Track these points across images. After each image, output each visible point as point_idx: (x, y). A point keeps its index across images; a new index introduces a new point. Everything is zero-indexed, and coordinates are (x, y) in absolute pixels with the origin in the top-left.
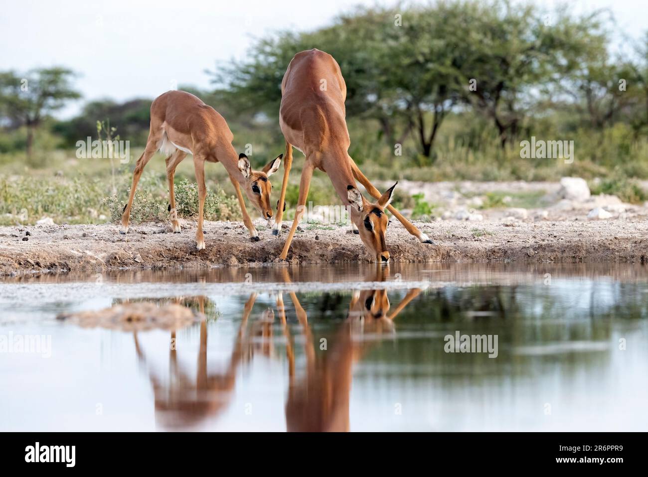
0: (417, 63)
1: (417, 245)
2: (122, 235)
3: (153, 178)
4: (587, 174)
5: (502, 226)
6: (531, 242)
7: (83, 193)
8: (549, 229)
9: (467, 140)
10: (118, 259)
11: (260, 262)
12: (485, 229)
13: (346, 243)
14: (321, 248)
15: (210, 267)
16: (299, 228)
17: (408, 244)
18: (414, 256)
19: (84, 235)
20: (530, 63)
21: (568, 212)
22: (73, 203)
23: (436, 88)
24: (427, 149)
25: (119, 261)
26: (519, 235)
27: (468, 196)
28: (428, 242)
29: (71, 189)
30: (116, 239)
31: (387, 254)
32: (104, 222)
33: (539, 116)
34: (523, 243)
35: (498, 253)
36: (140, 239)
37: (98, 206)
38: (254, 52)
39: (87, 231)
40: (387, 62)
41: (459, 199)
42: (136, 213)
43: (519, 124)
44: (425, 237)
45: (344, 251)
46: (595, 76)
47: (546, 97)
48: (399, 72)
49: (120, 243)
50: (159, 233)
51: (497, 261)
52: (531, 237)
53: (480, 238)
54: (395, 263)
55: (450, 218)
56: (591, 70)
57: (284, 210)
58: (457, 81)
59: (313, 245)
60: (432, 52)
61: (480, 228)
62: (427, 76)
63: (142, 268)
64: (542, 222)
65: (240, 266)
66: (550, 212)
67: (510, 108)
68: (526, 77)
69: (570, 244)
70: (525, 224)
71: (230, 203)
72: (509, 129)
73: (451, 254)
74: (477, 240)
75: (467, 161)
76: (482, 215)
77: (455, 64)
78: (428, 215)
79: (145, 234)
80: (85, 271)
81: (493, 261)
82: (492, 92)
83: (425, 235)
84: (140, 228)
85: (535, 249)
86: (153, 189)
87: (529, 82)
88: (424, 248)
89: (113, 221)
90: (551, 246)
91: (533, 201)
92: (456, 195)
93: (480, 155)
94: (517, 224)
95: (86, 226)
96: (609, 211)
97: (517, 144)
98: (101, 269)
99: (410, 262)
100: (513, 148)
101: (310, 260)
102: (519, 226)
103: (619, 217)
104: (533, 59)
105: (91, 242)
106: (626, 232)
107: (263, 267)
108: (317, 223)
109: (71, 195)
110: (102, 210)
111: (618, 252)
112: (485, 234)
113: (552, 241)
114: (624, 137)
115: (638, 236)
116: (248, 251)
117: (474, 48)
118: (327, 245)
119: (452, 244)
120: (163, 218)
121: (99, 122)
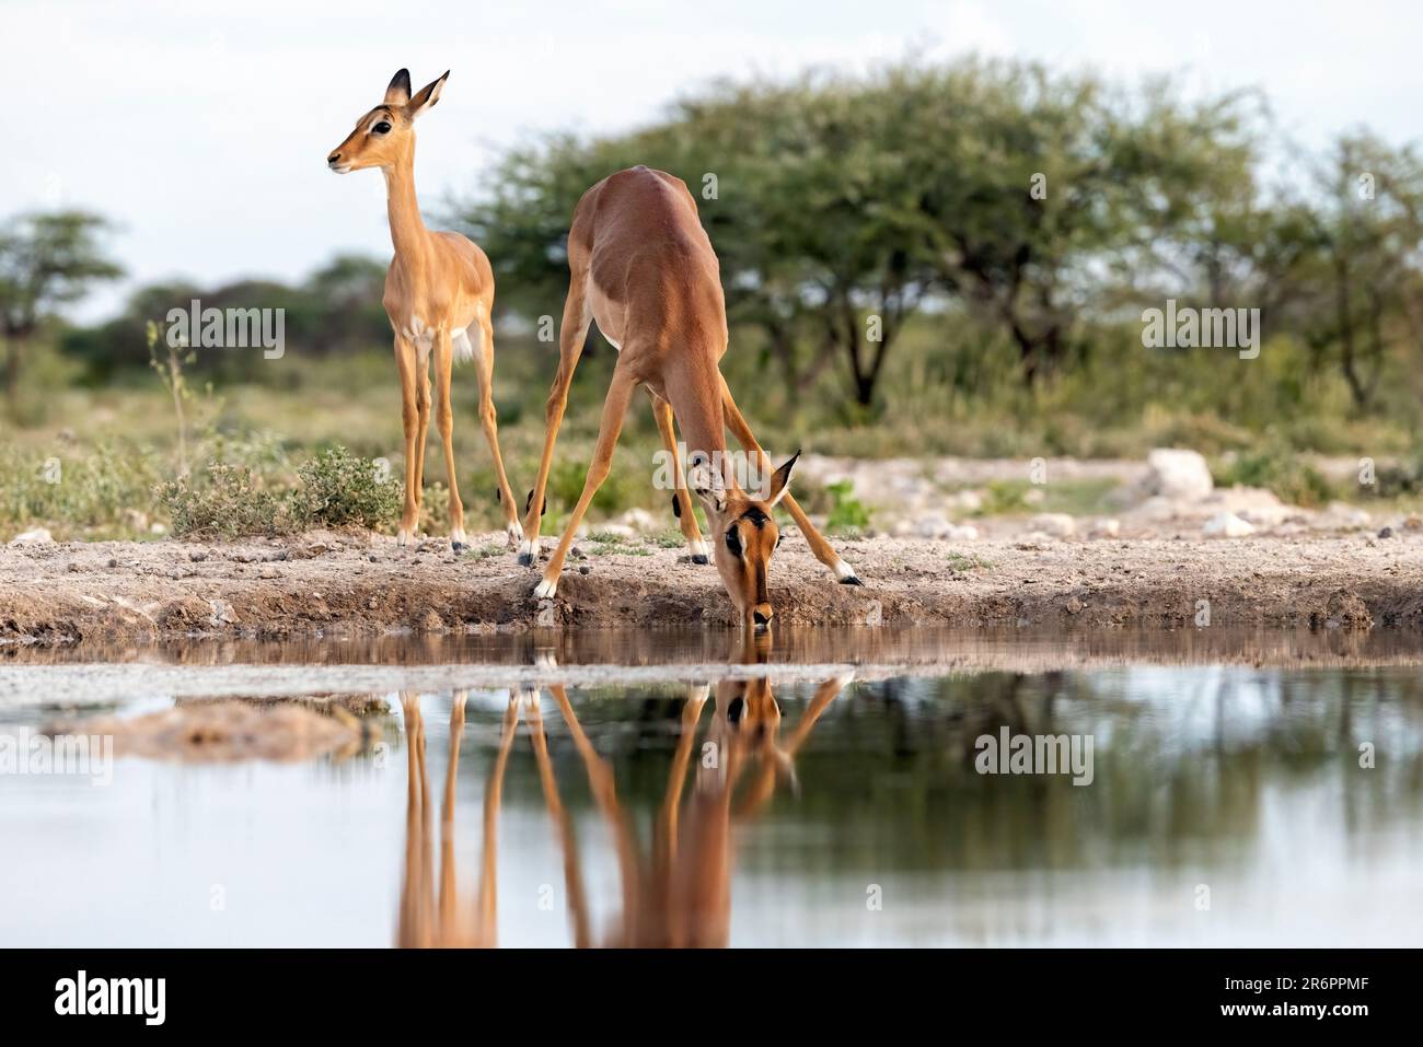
0: (843, 205)
1: (830, 588)
2: (194, 564)
3: (269, 446)
4: (1210, 444)
5: (1014, 549)
6: (1076, 582)
7: (116, 476)
8: (1115, 556)
9: (952, 369)
10: (185, 614)
11: (491, 624)
12: (976, 555)
13: (676, 583)
14: (622, 594)
15: (383, 633)
16: (575, 552)
17: (810, 587)
18: (823, 613)
19: (112, 564)
20: (1089, 205)
21: (1162, 523)
22: (94, 497)
23: (884, 257)
24: (864, 388)
25: (187, 619)
26: (1049, 568)
27: (952, 489)
28: (852, 581)
29: (92, 468)
30: (180, 572)
31: (767, 610)
32: (160, 537)
33: (1109, 320)
34: (1058, 585)
35: (1003, 606)
36: (233, 573)
37: (149, 507)
38: (495, 179)
39: (121, 554)
40: (780, 201)
41: (932, 495)
42: (227, 518)
43: (1063, 336)
44: (846, 570)
45: (671, 601)
46: (1228, 234)
47: (1120, 280)
48: (807, 223)
49: (190, 581)
50: (274, 560)
51: (1001, 623)
52: (1075, 572)
53: (965, 573)
54: (781, 628)
55: (909, 535)
56: (1220, 220)
58: (930, 243)
59: (605, 587)
60: (876, 180)
61: (967, 552)
62: (866, 232)
63: (237, 634)
64: (1101, 541)
65: (448, 630)
66: (1123, 522)
67: (1044, 299)
68: (1078, 235)
69: (1157, 587)
70: (1064, 546)
71: (431, 499)
72: (1043, 347)
73: (901, 607)
74: (959, 579)
75: (950, 413)
76: (978, 529)
77: (927, 206)
78: (862, 527)
79: (243, 561)
80: (110, 642)
81: (992, 623)
82: (1006, 266)
83: (848, 566)
84: (234, 549)
85: (1082, 598)
86: (268, 467)
87: (1087, 246)
88: (845, 595)
89: (176, 535)
90: (1117, 592)
91: (1088, 500)
92: (925, 487)
93: (978, 402)
94: (1046, 545)
95: (117, 544)
96: (1249, 521)
97: (1058, 378)
98: (148, 637)
99: (814, 624)
100: (1050, 388)
101: (597, 619)
102: (1050, 549)
103: (1270, 534)
104: (1094, 197)
105: (127, 580)
106: (1280, 562)
107: (498, 633)
108: (616, 539)
109: (91, 480)
110: (157, 514)
111: (1261, 604)
112: (975, 566)
113: (1120, 581)
114: (1290, 366)
115: (1304, 571)
116: (465, 600)
117: (967, 172)
118: (635, 587)
119: (904, 586)
120: (285, 529)
121: (151, 324)
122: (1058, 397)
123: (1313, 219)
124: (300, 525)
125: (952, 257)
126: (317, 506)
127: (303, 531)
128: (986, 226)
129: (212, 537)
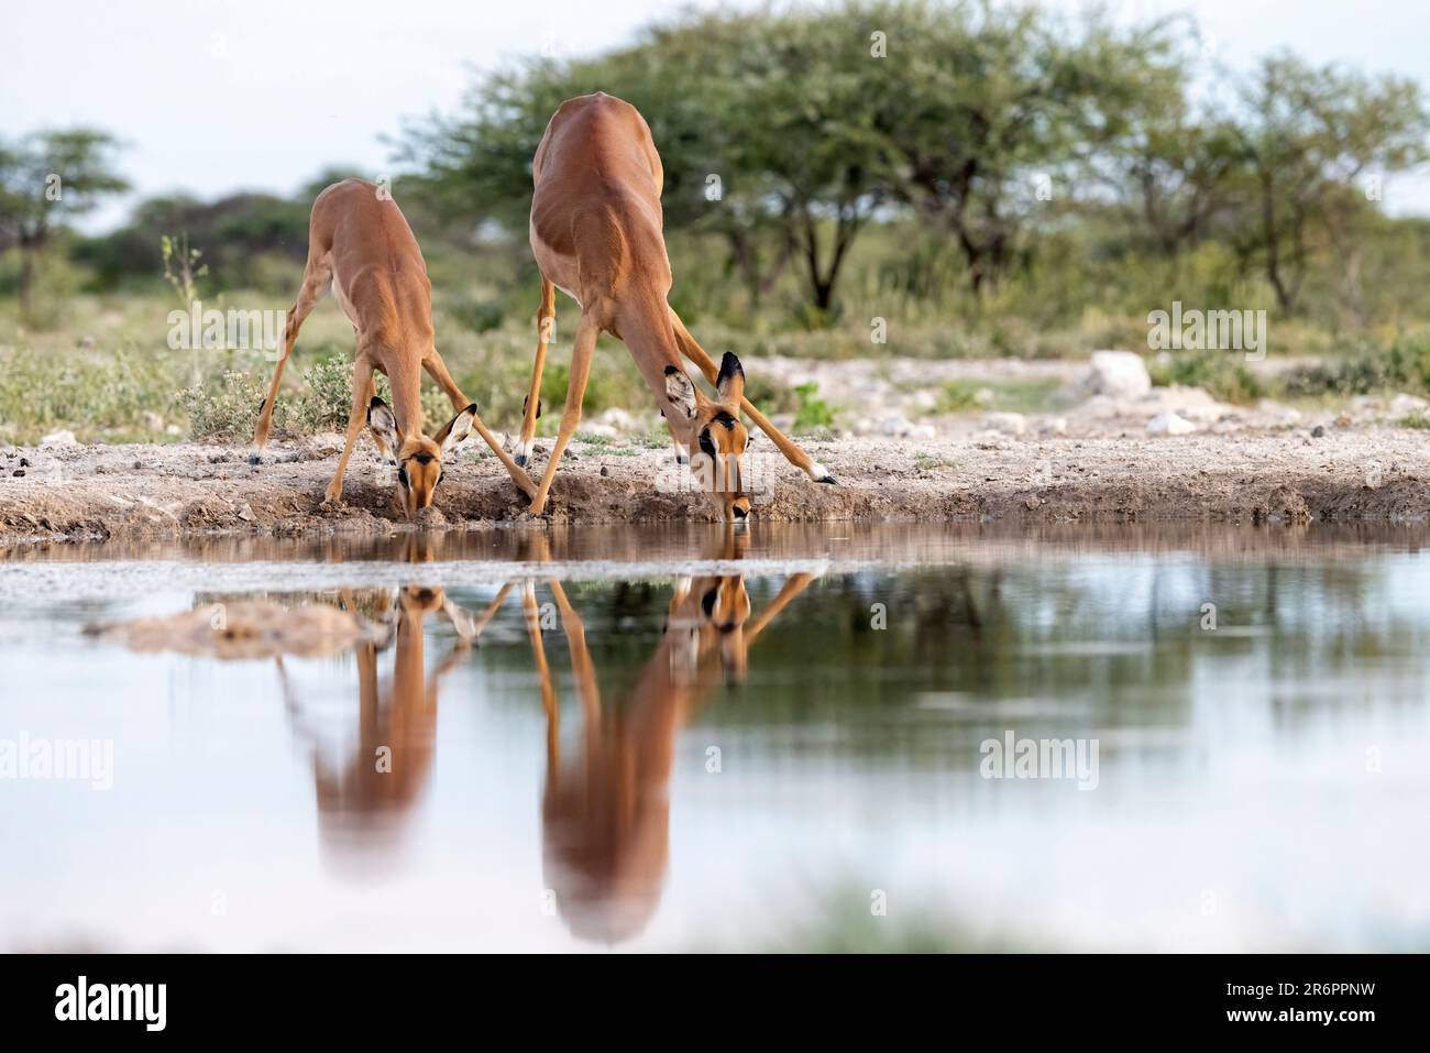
0: (803, 122)
1: (805, 486)
2: (213, 466)
4: (1146, 346)
5: (975, 449)
6: (1034, 480)
7: (133, 381)
8: (1069, 455)
9: (904, 276)
10: (206, 513)
11: (490, 521)
12: (940, 455)
14: (612, 493)
15: (390, 530)
16: (567, 453)
17: (787, 485)
18: (799, 510)
19: (137, 466)
20: (1031, 122)
21: (1106, 420)
22: (114, 400)
23: (841, 172)
24: (823, 293)
25: (207, 517)
26: (1008, 466)
27: (905, 388)
28: (827, 480)
29: (111, 373)
30: (201, 473)
31: (744, 505)
32: (177, 439)
33: (1048, 229)
34: (1018, 482)
35: (967, 502)
36: (250, 474)
37: (165, 408)
38: (478, 100)
39: (144, 457)
40: (743, 118)
41: (888, 394)
42: (242, 422)
43: (1007, 244)
44: (820, 471)
45: (658, 499)
46: (1161, 148)
47: (1061, 192)
48: (769, 139)
49: (209, 482)
50: (287, 462)
51: (965, 518)
52: (1032, 470)
53: (931, 472)
54: (761, 523)
55: (870, 432)
56: (1153, 136)
57: (538, 415)
58: (885, 160)
59: (596, 487)
60: (833, 99)
61: (931, 452)
62: (824, 148)
63: (254, 531)
64: (1055, 441)
65: (450, 527)
66: (1069, 420)
67: (990, 211)
68: (1021, 150)
69: (1111, 485)
70: (1020, 445)
71: (429, 402)
72: (989, 255)
73: (872, 504)
74: (925, 478)
75: (903, 317)
76: (935, 426)
77: (881, 124)
78: (827, 426)
80: (138, 539)
81: (957, 519)
82: (954, 180)
83: (821, 466)
85: (1041, 495)
87: (1029, 160)
88: (819, 493)
89: (195, 438)
90: (1073, 489)
91: (1037, 397)
92: (883, 386)
93: (929, 305)
94: (1004, 444)
95: (140, 447)
96: (1189, 419)
97: (1003, 283)
98: (172, 534)
99: (790, 520)
100: (995, 292)
101: (589, 515)
102: (1009, 449)
103: (1209, 432)
104: (1037, 115)
105: (151, 480)
106: (1224, 460)
107: (497, 529)
108: (604, 441)
109: (111, 385)
110: (172, 416)
111: (1207, 500)
112: (940, 465)
113: (1075, 479)
114: (1219, 271)
115: (1247, 469)
116: (465, 498)
117: (917, 91)
118: (624, 486)
119: (875, 485)
120: (296, 432)
121: (166, 239)
122: (1004, 300)
123: (1240, 135)
124: (311, 428)
125: (904, 172)
126: (326, 410)
127: (313, 433)
128: (934, 143)
129: (228, 439)
